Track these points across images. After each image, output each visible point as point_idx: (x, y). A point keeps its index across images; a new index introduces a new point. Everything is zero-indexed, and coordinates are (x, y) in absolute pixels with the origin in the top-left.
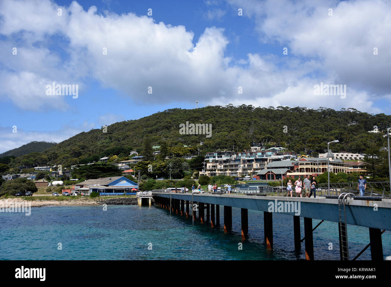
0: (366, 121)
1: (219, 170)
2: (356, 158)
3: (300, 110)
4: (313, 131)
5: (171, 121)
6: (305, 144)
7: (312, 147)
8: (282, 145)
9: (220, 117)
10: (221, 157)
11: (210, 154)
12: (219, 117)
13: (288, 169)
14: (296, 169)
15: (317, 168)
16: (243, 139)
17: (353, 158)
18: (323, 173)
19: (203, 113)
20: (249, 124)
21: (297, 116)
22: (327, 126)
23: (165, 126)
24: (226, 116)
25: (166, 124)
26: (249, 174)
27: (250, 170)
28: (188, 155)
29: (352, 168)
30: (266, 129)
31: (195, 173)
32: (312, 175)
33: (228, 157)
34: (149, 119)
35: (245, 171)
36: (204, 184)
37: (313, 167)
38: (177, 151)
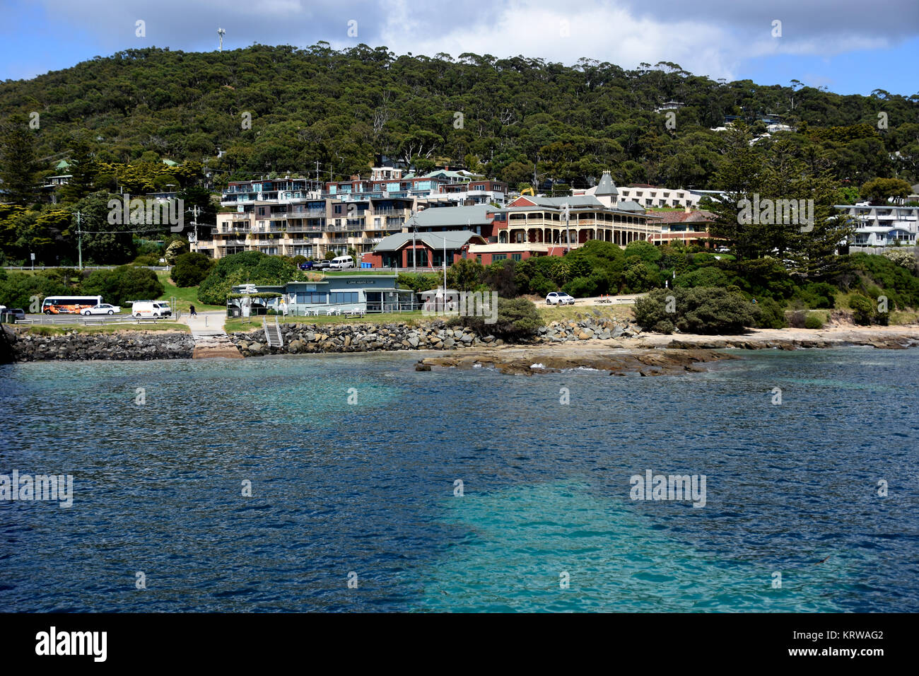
0: (705, 100)
1: (255, 236)
2: (678, 201)
3: (526, 66)
4: (558, 125)
5: (134, 86)
6: (535, 161)
7: (554, 171)
8: (469, 163)
9: (289, 78)
10: (275, 196)
11: (239, 187)
12: (286, 80)
13: (475, 232)
14: (499, 231)
15: (565, 228)
16: (348, 141)
17: (669, 202)
18: (582, 245)
19: (235, 64)
20: (376, 101)
21: (517, 83)
22: (598, 111)
23: (111, 101)
24: (308, 75)
25: (117, 93)
26: (351, 249)
27: (356, 235)
28: (167, 189)
29: (668, 231)
30: (424, 117)
31: (174, 244)
32: (547, 250)
33: (296, 195)
34: (66, 78)
35: (339, 240)
36: (190, 282)
37: (552, 225)
38: (133, 178)
